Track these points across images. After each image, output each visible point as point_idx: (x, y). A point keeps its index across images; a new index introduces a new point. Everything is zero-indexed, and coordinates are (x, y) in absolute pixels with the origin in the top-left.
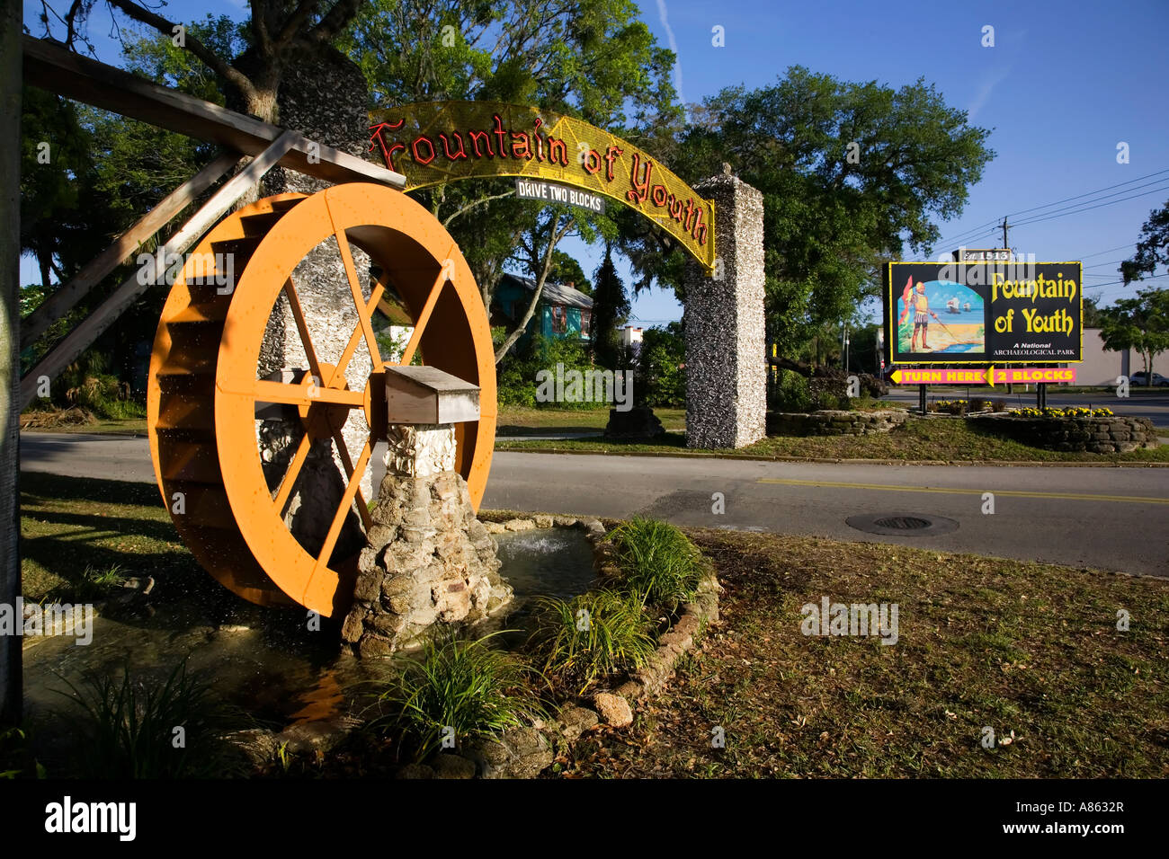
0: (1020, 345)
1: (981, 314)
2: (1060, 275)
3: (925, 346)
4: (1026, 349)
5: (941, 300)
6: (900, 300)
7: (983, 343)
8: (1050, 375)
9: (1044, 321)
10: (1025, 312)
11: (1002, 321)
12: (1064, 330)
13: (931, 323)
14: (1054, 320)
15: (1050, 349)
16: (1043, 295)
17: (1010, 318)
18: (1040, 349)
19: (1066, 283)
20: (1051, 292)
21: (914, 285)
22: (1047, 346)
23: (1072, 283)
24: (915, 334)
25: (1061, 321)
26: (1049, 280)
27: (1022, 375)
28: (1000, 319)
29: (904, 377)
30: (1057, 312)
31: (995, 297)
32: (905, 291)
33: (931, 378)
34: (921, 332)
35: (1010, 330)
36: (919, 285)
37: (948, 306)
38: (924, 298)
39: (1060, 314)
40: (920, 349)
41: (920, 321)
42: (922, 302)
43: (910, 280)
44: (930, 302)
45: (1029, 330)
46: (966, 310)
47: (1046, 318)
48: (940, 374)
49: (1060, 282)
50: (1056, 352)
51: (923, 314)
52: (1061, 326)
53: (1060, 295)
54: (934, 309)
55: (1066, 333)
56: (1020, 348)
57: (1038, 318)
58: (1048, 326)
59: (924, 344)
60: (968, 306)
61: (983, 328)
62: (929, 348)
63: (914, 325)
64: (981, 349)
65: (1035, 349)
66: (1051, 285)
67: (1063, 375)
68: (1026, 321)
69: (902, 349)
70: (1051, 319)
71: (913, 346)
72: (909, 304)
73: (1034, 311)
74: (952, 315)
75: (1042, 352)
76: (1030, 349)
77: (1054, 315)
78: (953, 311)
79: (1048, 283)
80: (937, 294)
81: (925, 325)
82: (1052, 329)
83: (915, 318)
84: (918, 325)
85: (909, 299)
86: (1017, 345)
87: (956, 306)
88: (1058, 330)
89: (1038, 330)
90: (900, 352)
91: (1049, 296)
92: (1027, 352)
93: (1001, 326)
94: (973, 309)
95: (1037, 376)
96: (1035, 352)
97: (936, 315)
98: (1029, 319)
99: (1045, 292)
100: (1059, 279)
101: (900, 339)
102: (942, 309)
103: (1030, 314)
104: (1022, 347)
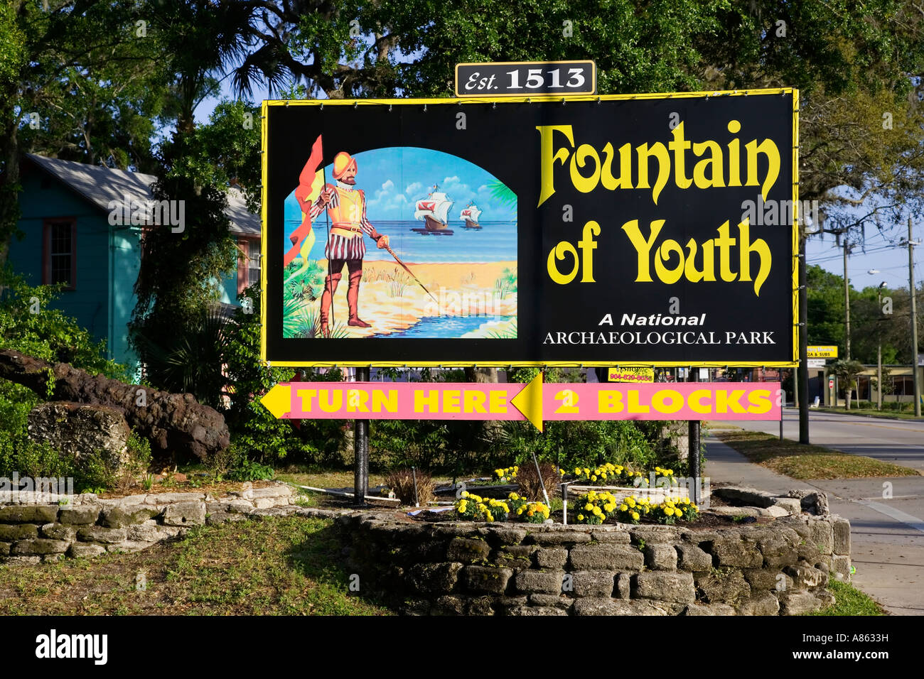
0: (617, 319)
2: (734, 126)
3: (354, 321)
4: (635, 328)
5: (399, 197)
6: (291, 199)
7: (516, 312)
8: (704, 401)
9: (687, 252)
10: (631, 228)
11: (567, 253)
12: (745, 276)
13: (373, 260)
14: (717, 250)
15: (705, 329)
16: (682, 183)
17: (588, 245)
18: (672, 328)
19: (752, 148)
20: (708, 173)
21: (328, 159)
22: (694, 321)
23: (769, 147)
24: (329, 288)
25: (735, 251)
26: (700, 141)
27: (625, 400)
28: (563, 247)
29: (296, 401)
30: (724, 229)
31: (548, 190)
32: (303, 177)
33: (369, 404)
34: (343, 284)
35: (588, 277)
36: (342, 160)
37: (419, 215)
38: (356, 194)
39: (734, 233)
40: (340, 329)
41: (342, 253)
42: (350, 210)
43: (317, 148)
44: (370, 203)
45: (643, 276)
46: (468, 225)
47: (692, 244)
48: (394, 394)
49: (734, 146)
50: (720, 336)
51: (350, 235)
52: (735, 267)
53: (735, 181)
54: (383, 223)
55: (750, 285)
56: (617, 327)
57: (670, 245)
58: (699, 265)
59: (351, 317)
60: (475, 215)
61: (515, 272)
62: (367, 325)
63: (324, 264)
64: (508, 330)
65: (661, 329)
66: (708, 153)
67: (744, 402)
68: (634, 254)
69: (293, 326)
70: (708, 247)
71: (323, 320)
72: (315, 209)
73: (657, 226)
74: (431, 238)
75: (682, 338)
76: (645, 330)
77: (717, 235)
78: (430, 227)
79: (699, 149)
80: (389, 183)
81: (355, 265)
82: (708, 275)
83: (329, 246)
84: (335, 266)
85: (314, 196)
86: (608, 319)
87: (440, 215)
88: (728, 276)
89: (669, 277)
90: (285, 336)
91: (703, 183)
92: (636, 338)
93: (564, 267)
94: (489, 223)
95: (668, 401)
96: (662, 338)
97: (386, 239)
98: (642, 247)
99: (689, 174)
100: (732, 137)
101: (288, 303)
103: (646, 233)
104: (623, 323)
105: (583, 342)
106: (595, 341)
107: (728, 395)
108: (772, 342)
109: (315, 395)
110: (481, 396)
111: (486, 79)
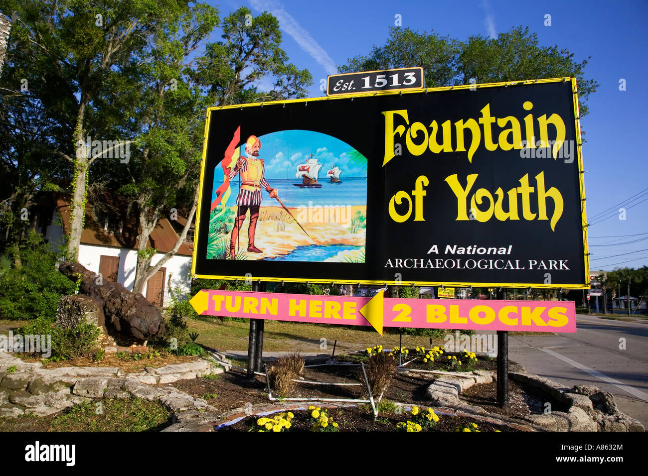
0: (442, 249)
1: (363, 188)
2: (528, 106)
3: (252, 248)
4: (456, 256)
5: (287, 163)
6: (219, 167)
7: (364, 243)
8: (511, 316)
9: (496, 198)
10: (452, 180)
11: (404, 200)
12: (543, 216)
13: (267, 205)
14: (519, 196)
15: (512, 257)
16: (490, 146)
17: (419, 193)
18: (486, 256)
19: (543, 121)
20: (510, 139)
21: (243, 140)
22: (503, 251)
23: (556, 120)
25: (534, 197)
26: (503, 117)
27: (447, 313)
28: (401, 195)
29: (211, 303)
30: (524, 180)
31: (389, 154)
32: (227, 153)
33: (258, 308)
34: (246, 222)
35: (419, 217)
36: (252, 141)
37: (299, 175)
38: (259, 162)
39: (533, 183)
40: (243, 254)
41: (247, 201)
42: (254, 172)
43: (237, 134)
44: (267, 167)
45: (462, 216)
46: (333, 180)
47: (500, 192)
48: (275, 301)
49: (529, 119)
50: (525, 263)
51: (253, 189)
52: (534, 208)
54: (274, 181)
55: (548, 223)
56: (442, 255)
57: (482, 192)
58: (506, 208)
59: (250, 245)
60: (337, 173)
61: (364, 213)
62: (260, 251)
63: (235, 209)
64: (358, 256)
65: (477, 257)
66: (509, 125)
67: (545, 316)
68: (455, 199)
69: (212, 253)
70: (512, 194)
71: (232, 247)
72: (232, 173)
73: (472, 179)
74: (307, 190)
75: (493, 265)
76: (464, 258)
77: (519, 185)
78: (307, 182)
79: (502, 122)
80: (280, 154)
81: (255, 209)
82: (513, 215)
83: (239, 197)
84: (242, 210)
85: (232, 165)
86: (434, 249)
87: (313, 174)
88: (529, 216)
89: (482, 217)
90: (208, 258)
91: (506, 147)
92: (457, 264)
93: (402, 209)
95: (482, 315)
96: (477, 264)
97: (276, 192)
98: (461, 194)
99: (495, 140)
100: (527, 113)
101: (211, 235)
102: (288, 180)
103: (464, 184)
104: (446, 252)
105: (415, 267)
106: (424, 266)
107: (532, 311)
108: (567, 268)
109: (223, 300)
110: (337, 305)
111: (347, 84)
